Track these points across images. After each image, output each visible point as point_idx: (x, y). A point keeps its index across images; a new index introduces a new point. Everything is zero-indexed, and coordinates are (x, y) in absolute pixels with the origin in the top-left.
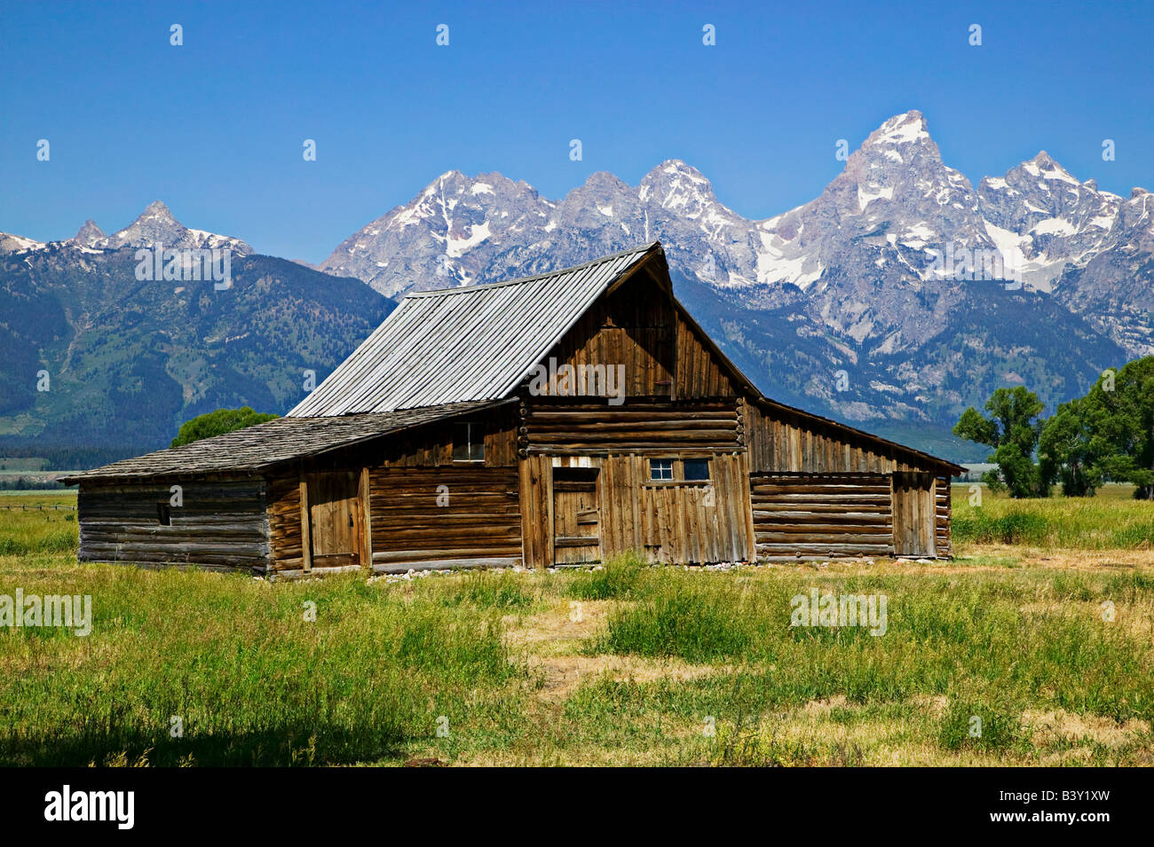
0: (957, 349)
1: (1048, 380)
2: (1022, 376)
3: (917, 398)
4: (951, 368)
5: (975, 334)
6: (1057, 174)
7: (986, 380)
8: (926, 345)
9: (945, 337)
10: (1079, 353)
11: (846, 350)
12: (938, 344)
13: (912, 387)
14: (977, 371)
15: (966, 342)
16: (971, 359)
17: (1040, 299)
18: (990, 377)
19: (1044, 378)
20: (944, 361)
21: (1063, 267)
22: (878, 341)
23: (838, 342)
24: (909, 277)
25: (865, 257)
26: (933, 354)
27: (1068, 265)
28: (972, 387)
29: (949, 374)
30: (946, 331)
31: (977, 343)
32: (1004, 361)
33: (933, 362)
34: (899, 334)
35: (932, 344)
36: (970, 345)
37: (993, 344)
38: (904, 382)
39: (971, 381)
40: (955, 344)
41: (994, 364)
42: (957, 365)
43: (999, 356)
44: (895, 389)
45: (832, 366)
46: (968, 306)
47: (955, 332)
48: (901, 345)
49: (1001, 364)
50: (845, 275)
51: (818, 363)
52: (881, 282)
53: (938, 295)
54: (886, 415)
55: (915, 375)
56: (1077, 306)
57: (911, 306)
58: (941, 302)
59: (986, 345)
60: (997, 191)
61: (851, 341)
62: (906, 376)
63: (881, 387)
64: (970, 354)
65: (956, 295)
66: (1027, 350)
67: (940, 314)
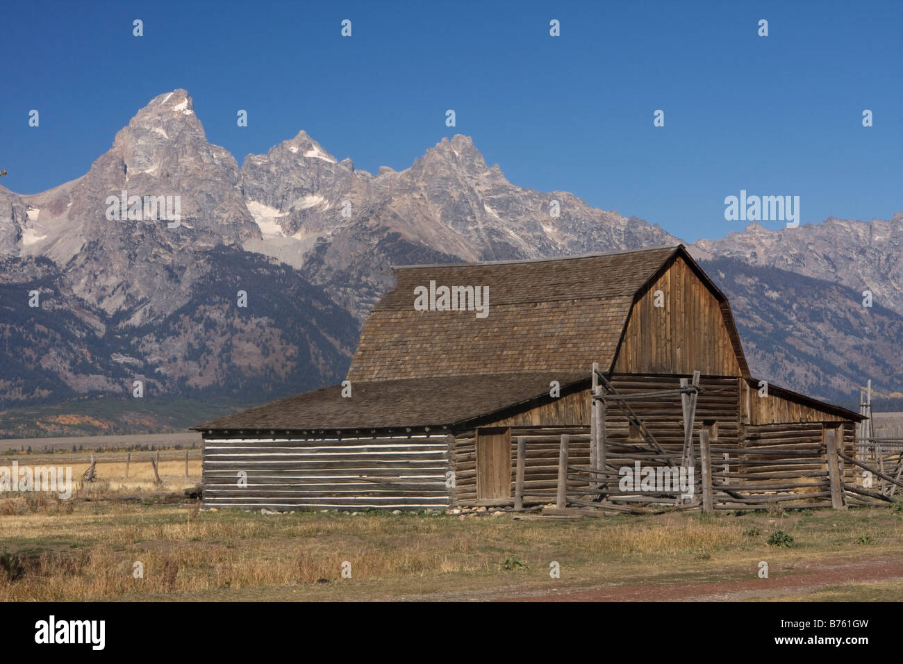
0: (199, 321)
1: (283, 349)
2: (258, 346)
3: (157, 370)
4: (192, 340)
5: (217, 306)
6: (315, 153)
7: (223, 351)
8: (171, 316)
9: (189, 309)
10: (315, 323)
11: (96, 322)
12: (181, 316)
13: (153, 359)
14: (217, 342)
15: (208, 313)
16: (212, 331)
17: (283, 271)
18: (227, 348)
19: (278, 347)
20: (186, 332)
21: (315, 241)
22: (127, 315)
23: (88, 315)
24: (161, 250)
25: (121, 231)
26: (176, 326)
27: (319, 239)
28: (210, 358)
29: (190, 345)
30: (190, 303)
31: (218, 314)
32: (242, 331)
33: (176, 334)
34: (148, 307)
35: (175, 317)
36: (211, 316)
37: (233, 315)
38: (146, 354)
39: (210, 352)
40: (197, 315)
41: (233, 335)
42: (197, 336)
43: (238, 327)
44: (136, 361)
45: (73, 339)
46: (212, 278)
47: (198, 304)
48: (149, 317)
49: (239, 335)
50: (101, 248)
51: (58, 336)
52: (136, 255)
53: (185, 268)
54: (124, 387)
55: (157, 346)
56: (323, 278)
57: (160, 279)
58: (187, 274)
59: (227, 317)
60: (261, 169)
61: (102, 314)
62: (147, 348)
63: (122, 359)
64: (211, 325)
65: (202, 267)
66: (264, 321)
67: (185, 287)
